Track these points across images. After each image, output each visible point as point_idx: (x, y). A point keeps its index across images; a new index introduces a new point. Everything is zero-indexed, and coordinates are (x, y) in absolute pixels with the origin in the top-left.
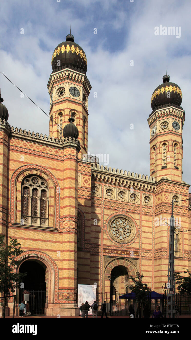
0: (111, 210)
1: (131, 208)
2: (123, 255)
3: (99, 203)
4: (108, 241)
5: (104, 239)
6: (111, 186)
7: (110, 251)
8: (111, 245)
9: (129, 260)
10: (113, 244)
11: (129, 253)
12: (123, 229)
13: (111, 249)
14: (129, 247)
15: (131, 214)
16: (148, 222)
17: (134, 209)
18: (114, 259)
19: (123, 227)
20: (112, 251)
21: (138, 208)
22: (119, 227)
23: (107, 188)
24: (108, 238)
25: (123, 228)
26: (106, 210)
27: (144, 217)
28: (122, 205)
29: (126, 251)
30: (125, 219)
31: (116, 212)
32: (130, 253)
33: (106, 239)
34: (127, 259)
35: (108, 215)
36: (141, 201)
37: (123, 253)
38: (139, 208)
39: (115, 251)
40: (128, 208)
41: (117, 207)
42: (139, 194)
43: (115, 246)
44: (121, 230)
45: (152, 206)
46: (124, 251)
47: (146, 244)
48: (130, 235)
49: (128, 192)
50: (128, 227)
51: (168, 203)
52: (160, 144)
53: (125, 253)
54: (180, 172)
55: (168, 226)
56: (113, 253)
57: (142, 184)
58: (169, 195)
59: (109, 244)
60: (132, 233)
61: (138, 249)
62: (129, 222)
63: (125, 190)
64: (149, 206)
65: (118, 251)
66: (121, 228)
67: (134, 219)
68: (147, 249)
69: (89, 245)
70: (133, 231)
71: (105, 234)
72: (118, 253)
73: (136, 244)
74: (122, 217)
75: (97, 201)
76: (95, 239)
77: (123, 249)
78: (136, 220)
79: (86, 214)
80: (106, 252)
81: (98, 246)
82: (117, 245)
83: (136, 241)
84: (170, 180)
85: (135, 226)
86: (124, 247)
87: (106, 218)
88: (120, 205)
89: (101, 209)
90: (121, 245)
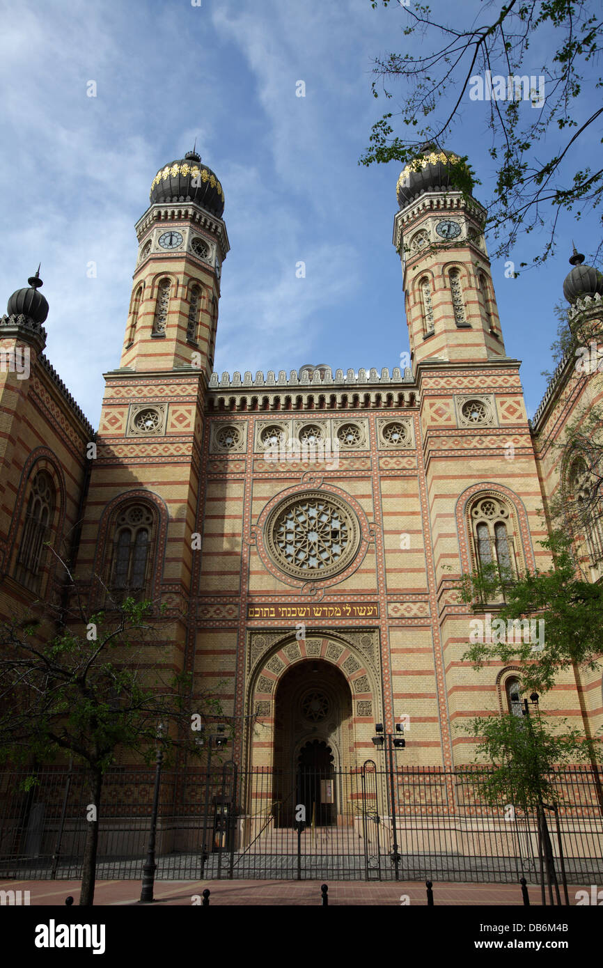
0: (274, 483)
1: (341, 466)
2: (317, 618)
3: (238, 468)
4: (267, 578)
5: (250, 573)
6: (277, 418)
7: (271, 612)
8: (275, 591)
9: (339, 635)
10: (281, 587)
11: (338, 612)
12: (318, 532)
13: (276, 605)
14: (339, 590)
15: (340, 484)
16: (403, 500)
17: (352, 466)
18: (283, 636)
19: (319, 528)
20: (277, 611)
21: (363, 462)
22: (305, 528)
24: (264, 569)
25: (314, 528)
26: (260, 484)
27: (386, 486)
29: (328, 604)
30: (323, 500)
31: (294, 484)
32: (342, 610)
33: (258, 573)
34: (331, 632)
35: (264, 499)
36: (374, 440)
37: (316, 615)
38: (369, 462)
39: (290, 609)
41: (296, 469)
42: (366, 422)
43: (287, 591)
44: (313, 537)
45: (413, 446)
46: (322, 604)
47: (401, 571)
48: (342, 551)
49: (328, 423)
50: (336, 525)
51: (446, 426)
52: (413, 284)
53: (324, 611)
54: (477, 333)
55: (456, 499)
56: (283, 615)
57: (370, 393)
58: (447, 404)
59: (269, 588)
60: (348, 541)
61: (374, 593)
62: (338, 508)
63: (320, 420)
64: (403, 448)
65: (299, 609)
66: (312, 530)
67: (351, 496)
68: (406, 589)
69: (174, 596)
70: (351, 535)
71: (254, 558)
72: (300, 615)
73: (364, 576)
74: (313, 496)
75: (232, 466)
76: (223, 577)
77: (316, 598)
78: (358, 500)
79: (172, 505)
80: (258, 615)
81: (231, 599)
82: (294, 589)
83: (362, 567)
84: (447, 360)
85: (356, 520)
86: (320, 592)
87: (258, 507)
88: (305, 463)
89: (242, 484)
90: (309, 585)
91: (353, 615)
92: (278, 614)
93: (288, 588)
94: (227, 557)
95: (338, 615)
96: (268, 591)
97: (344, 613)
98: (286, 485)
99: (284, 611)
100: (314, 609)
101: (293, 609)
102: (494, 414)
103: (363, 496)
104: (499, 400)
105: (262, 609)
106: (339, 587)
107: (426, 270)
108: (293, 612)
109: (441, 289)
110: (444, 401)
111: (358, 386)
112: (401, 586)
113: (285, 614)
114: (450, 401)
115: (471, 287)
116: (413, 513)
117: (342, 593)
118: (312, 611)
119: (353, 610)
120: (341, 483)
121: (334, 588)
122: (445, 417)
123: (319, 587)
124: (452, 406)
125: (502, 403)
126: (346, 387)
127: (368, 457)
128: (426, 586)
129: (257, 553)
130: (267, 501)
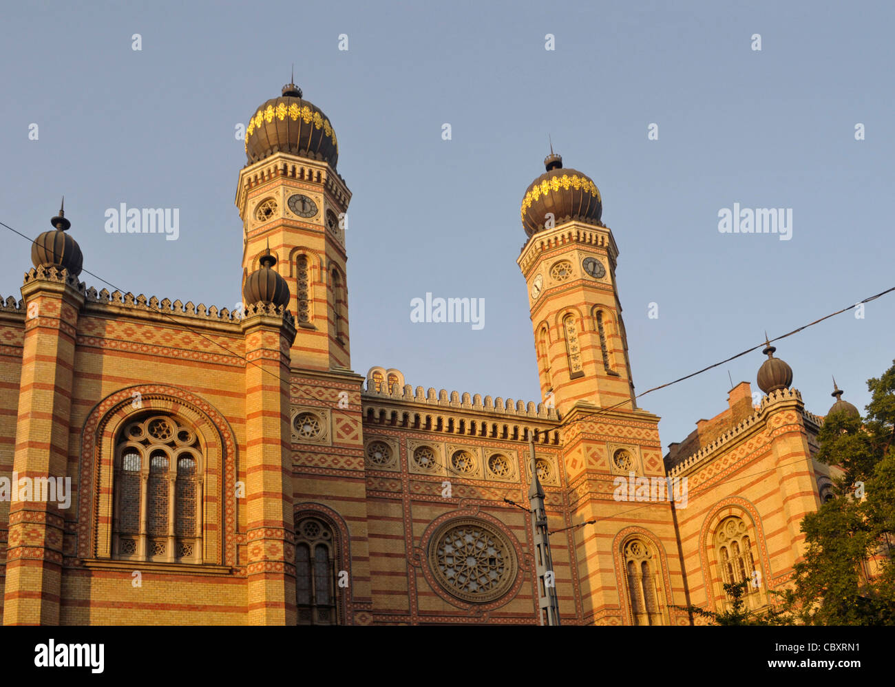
0: (432, 506)
1: (495, 496)
3: (393, 487)
4: (434, 599)
5: (418, 594)
6: (429, 439)
8: (444, 612)
10: (450, 608)
12: (477, 561)
14: (502, 613)
15: (495, 514)
17: (505, 497)
21: (515, 494)
22: (464, 553)
23: (417, 446)
24: (431, 591)
25: (476, 556)
26: (418, 506)
28: (467, 490)
30: (480, 529)
31: (451, 510)
33: (425, 594)
35: (424, 521)
36: (524, 474)
38: (520, 496)
40: (484, 495)
42: (514, 454)
43: (455, 612)
44: (472, 563)
45: (558, 484)
48: (500, 577)
49: (479, 450)
50: (491, 552)
51: (601, 471)
52: (557, 318)
54: (623, 383)
55: (612, 539)
57: (519, 425)
58: (601, 450)
59: (437, 609)
60: (505, 569)
61: (532, 616)
62: (494, 537)
63: (470, 446)
64: (549, 485)
66: (471, 556)
67: (506, 527)
69: (367, 615)
70: (508, 564)
71: (420, 580)
73: (523, 601)
74: (471, 523)
75: (388, 484)
76: (392, 596)
77: (482, 619)
78: (513, 530)
79: (352, 522)
81: (403, 618)
82: (461, 610)
83: (520, 593)
84: (599, 406)
85: (512, 549)
86: (485, 615)
87: (418, 530)
88: (461, 489)
89: (400, 505)
90: (475, 608)
93: (456, 609)
94: (394, 577)
96: (437, 612)
98: (445, 510)
102: (639, 464)
103: (517, 527)
104: (643, 451)
106: (501, 610)
107: (573, 307)
109: (590, 332)
110: (598, 446)
111: (509, 417)
114: (603, 447)
115: (617, 335)
116: (561, 547)
117: (505, 616)
120: (496, 512)
121: (497, 611)
122: (600, 462)
123: (484, 610)
124: (605, 452)
125: (646, 455)
126: (497, 416)
127: (519, 490)
128: (574, 612)
129: (423, 575)
130: (427, 525)
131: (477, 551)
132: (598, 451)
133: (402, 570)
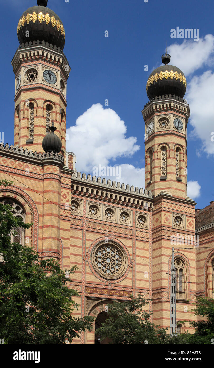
0: (95, 234)
1: (121, 231)
3: (79, 223)
4: (92, 276)
5: (86, 273)
6: (96, 202)
7: (94, 291)
8: (96, 282)
10: (98, 281)
12: (111, 260)
13: (96, 288)
14: (119, 285)
15: (121, 239)
16: (143, 251)
17: (125, 232)
18: (99, 301)
20: (96, 290)
21: (130, 231)
22: (106, 256)
23: (91, 204)
24: (91, 272)
25: (111, 258)
26: (89, 233)
27: (138, 243)
28: (110, 227)
29: (115, 290)
30: (114, 246)
31: (103, 236)
32: (120, 293)
33: (88, 273)
34: (116, 301)
35: (91, 240)
36: (134, 222)
37: (111, 294)
38: (132, 231)
39: (101, 290)
40: (117, 230)
41: (104, 229)
42: (132, 213)
43: (100, 283)
44: (108, 261)
45: (148, 228)
46: (113, 290)
47: (141, 280)
48: (120, 269)
49: (117, 209)
50: (117, 257)
51: (168, 226)
53: (113, 293)
54: (183, 185)
55: (169, 258)
56: (98, 292)
57: (135, 199)
58: (170, 216)
59: (93, 281)
60: (122, 265)
61: (131, 288)
62: (119, 250)
63: (113, 207)
64: (145, 228)
65: (104, 291)
66: (109, 258)
67: (125, 246)
68: (142, 288)
70: (123, 263)
71: (87, 267)
72: (105, 293)
73: (128, 280)
74: (110, 243)
75: (77, 222)
76: (75, 273)
77: (111, 287)
78: (127, 248)
79: (64, 240)
80: (89, 292)
81: (78, 284)
83: (127, 277)
85: (126, 256)
87: (88, 244)
88: (107, 227)
89: (82, 232)
90: (108, 282)
91: (124, 296)
92: (97, 292)
93: (101, 282)
94: (76, 265)
95: (118, 295)
97: (121, 294)
98: (100, 236)
99: (99, 291)
100: (110, 291)
101: (102, 290)
102: (185, 224)
103: (129, 247)
104: (187, 218)
105: (91, 289)
106: (119, 284)
108: (102, 292)
109: (172, 158)
110: (169, 214)
112: (140, 286)
113: (99, 292)
114: (171, 214)
116: (146, 257)
117: (120, 286)
118: (109, 292)
119: (124, 294)
121: (117, 284)
122: (168, 222)
123: (112, 283)
124: (171, 217)
125: (188, 220)
128: (148, 287)
129: (88, 265)
130: (92, 242)
131: (111, 256)
132: (168, 217)
133: (81, 262)
